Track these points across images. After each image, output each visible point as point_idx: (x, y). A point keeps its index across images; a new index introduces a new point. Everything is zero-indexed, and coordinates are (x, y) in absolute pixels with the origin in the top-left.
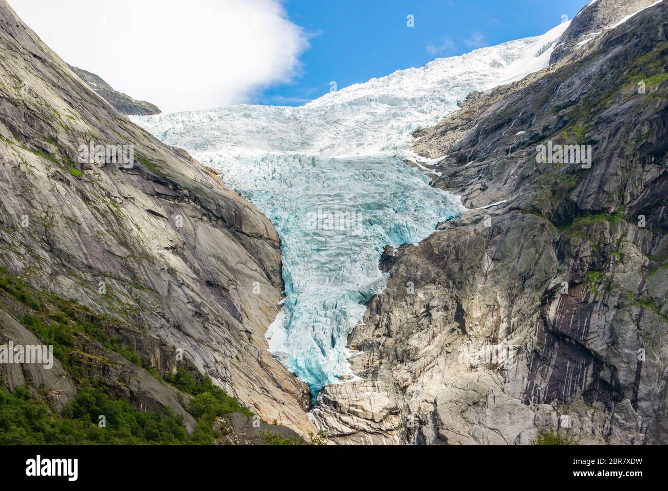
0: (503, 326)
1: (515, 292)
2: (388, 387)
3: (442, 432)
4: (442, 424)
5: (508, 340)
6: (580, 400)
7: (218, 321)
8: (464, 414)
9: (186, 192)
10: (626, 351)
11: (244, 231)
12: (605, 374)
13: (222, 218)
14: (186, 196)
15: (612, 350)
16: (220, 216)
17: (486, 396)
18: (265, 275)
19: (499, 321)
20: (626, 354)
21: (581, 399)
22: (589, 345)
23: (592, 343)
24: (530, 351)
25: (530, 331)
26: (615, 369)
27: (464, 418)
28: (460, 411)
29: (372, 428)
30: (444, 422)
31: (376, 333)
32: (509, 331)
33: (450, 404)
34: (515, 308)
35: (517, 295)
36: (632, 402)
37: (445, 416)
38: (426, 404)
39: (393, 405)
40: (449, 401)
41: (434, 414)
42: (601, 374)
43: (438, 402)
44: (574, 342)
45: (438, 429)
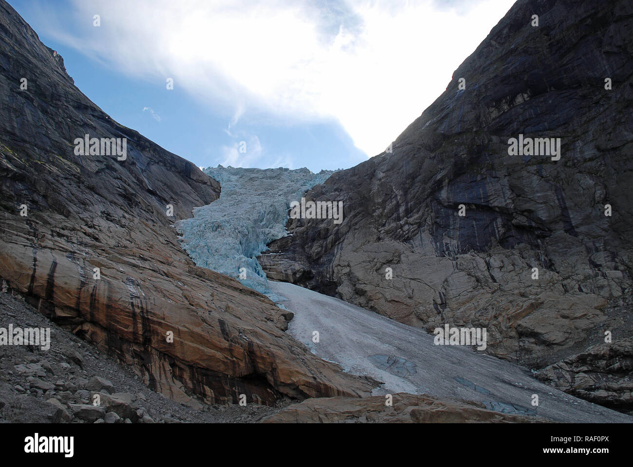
0: (402, 208)
1: (407, 186)
2: (301, 258)
3: (360, 286)
4: (359, 280)
5: (408, 218)
6: (498, 247)
8: (379, 271)
9: (147, 144)
10: (539, 194)
11: (192, 177)
12: (522, 220)
13: (174, 166)
14: (148, 147)
15: (519, 200)
16: (173, 164)
17: (399, 256)
19: (398, 205)
20: (539, 197)
22: (491, 204)
23: (495, 201)
24: (430, 223)
25: (426, 210)
26: (530, 211)
27: (380, 274)
28: (375, 268)
30: (361, 278)
32: (408, 212)
33: (365, 264)
34: (409, 196)
35: (409, 188)
36: (566, 231)
37: (359, 273)
38: (339, 267)
39: (307, 269)
40: (364, 262)
41: (349, 274)
42: (514, 221)
43: (351, 264)
44: (474, 207)
45: (355, 285)
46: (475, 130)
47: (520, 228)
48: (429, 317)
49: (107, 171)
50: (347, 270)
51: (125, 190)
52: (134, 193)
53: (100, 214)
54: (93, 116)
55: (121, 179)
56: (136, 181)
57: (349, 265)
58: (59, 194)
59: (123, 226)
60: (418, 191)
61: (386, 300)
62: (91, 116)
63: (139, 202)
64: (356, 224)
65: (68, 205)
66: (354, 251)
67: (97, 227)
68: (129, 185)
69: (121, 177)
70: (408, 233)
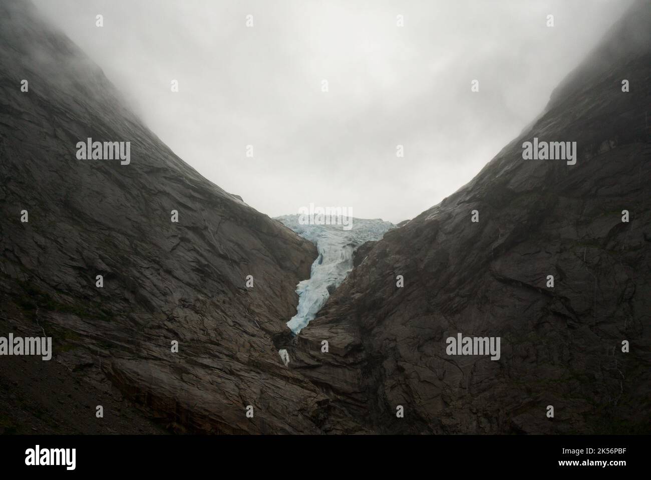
0: (454, 280)
1: (464, 253)
2: (355, 329)
3: (401, 364)
4: (401, 357)
5: (460, 289)
6: (532, 332)
7: (219, 279)
8: (421, 348)
9: (219, 200)
10: (576, 283)
11: (262, 230)
12: (558, 306)
13: (245, 221)
18: (275, 261)
19: (451, 276)
21: (533, 330)
23: (539, 282)
24: (480, 297)
26: (566, 299)
27: (421, 352)
28: (417, 346)
29: (337, 362)
30: (403, 355)
31: (351, 292)
32: (461, 283)
33: (408, 340)
34: (464, 266)
35: (466, 256)
36: (591, 327)
37: (403, 350)
38: (387, 341)
39: (358, 342)
40: (408, 338)
41: (394, 349)
42: (552, 307)
43: (398, 340)
44: (521, 285)
45: (397, 362)
46: (544, 188)
47: (556, 314)
48: (452, 400)
49: (182, 244)
50: (392, 344)
51: (198, 262)
52: (206, 263)
53: (177, 303)
54: (165, 178)
55: (194, 250)
56: (208, 248)
57: (395, 340)
58: (144, 288)
59: (197, 312)
60: (473, 260)
61: (420, 381)
62: (164, 179)
63: (212, 273)
64: (410, 294)
65: (152, 300)
66: (403, 324)
67: (176, 319)
68: (202, 255)
69: (195, 248)
70: (457, 306)
